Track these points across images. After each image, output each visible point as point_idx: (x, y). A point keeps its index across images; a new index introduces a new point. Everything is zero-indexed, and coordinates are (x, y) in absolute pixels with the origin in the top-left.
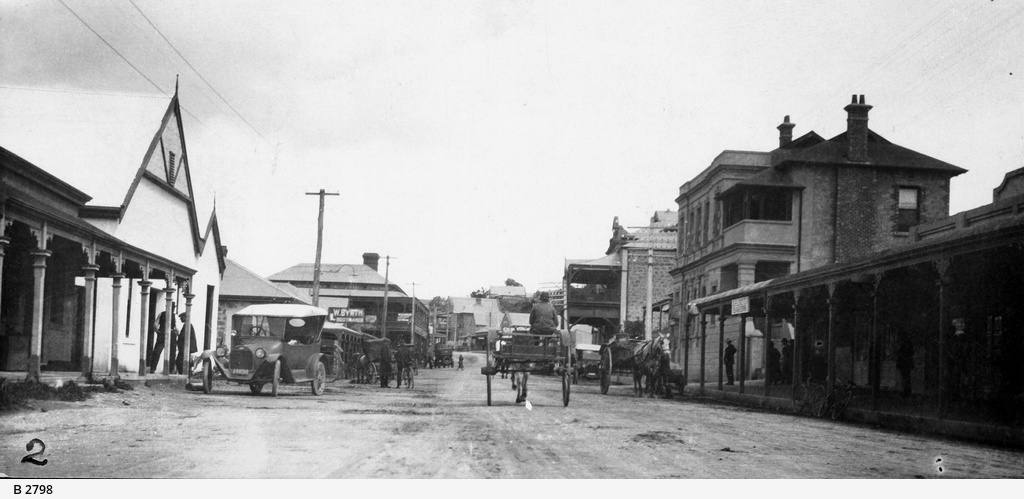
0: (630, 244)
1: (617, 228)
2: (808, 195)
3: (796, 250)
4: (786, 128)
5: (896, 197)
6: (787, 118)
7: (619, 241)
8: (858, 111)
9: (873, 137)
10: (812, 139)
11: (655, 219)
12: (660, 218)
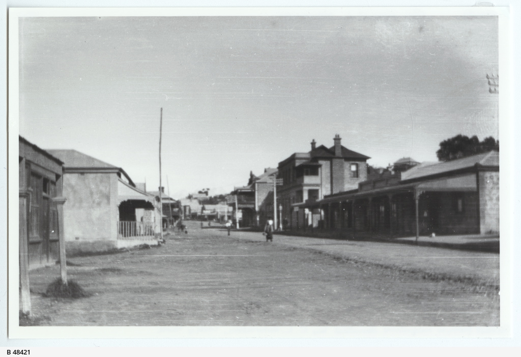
0: (257, 181)
1: (252, 175)
2: (323, 167)
3: (320, 185)
4: (313, 144)
5: (350, 167)
6: (313, 140)
7: (253, 180)
8: (337, 139)
9: (343, 148)
10: (323, 148)
11: (265, 171)
12: (267, 170)
